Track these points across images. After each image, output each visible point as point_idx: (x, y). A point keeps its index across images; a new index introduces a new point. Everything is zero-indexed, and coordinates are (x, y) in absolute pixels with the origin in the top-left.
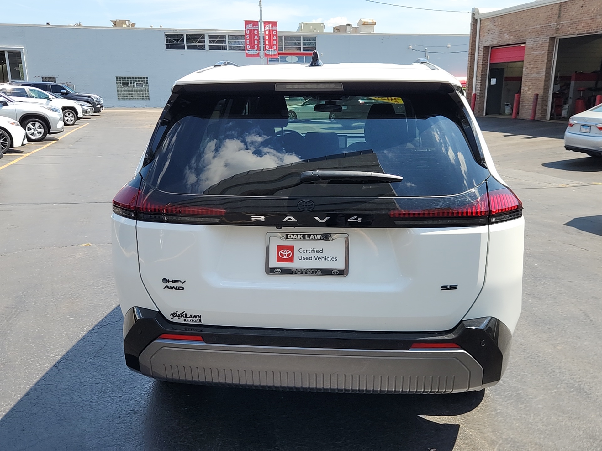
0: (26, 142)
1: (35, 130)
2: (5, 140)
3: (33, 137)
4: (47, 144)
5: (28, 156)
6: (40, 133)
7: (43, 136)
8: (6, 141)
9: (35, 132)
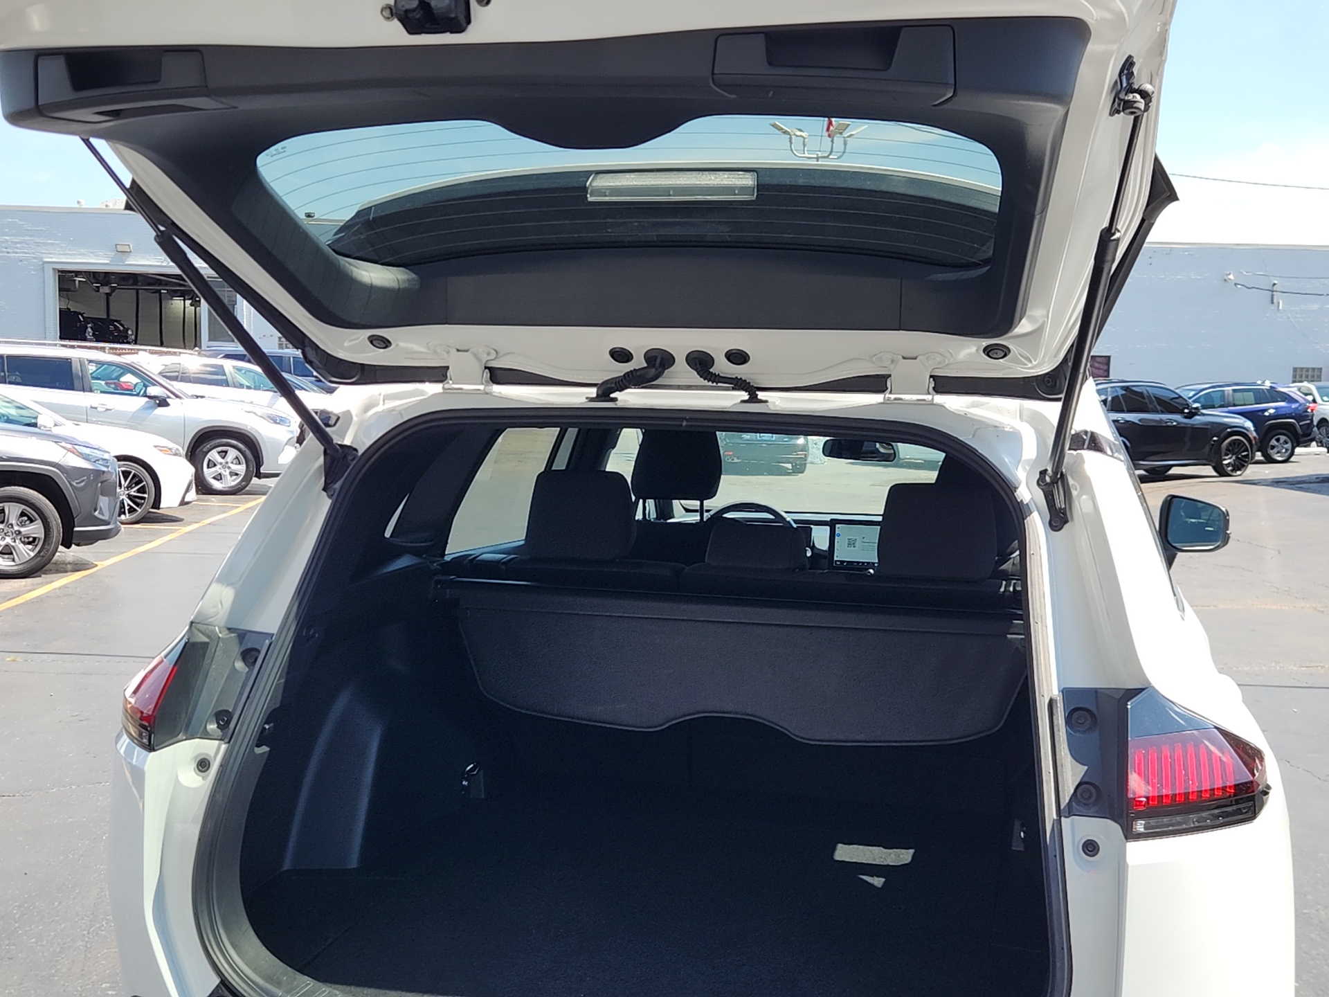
0: (192, 496)
1: (224, 467)
2: (142, 490)
3: (217, 485)
4: (247, 502)
5: (190, 532)
6: (237, 474)
7: (243, 483)
8: (144, 493)
9: (224, 473)
